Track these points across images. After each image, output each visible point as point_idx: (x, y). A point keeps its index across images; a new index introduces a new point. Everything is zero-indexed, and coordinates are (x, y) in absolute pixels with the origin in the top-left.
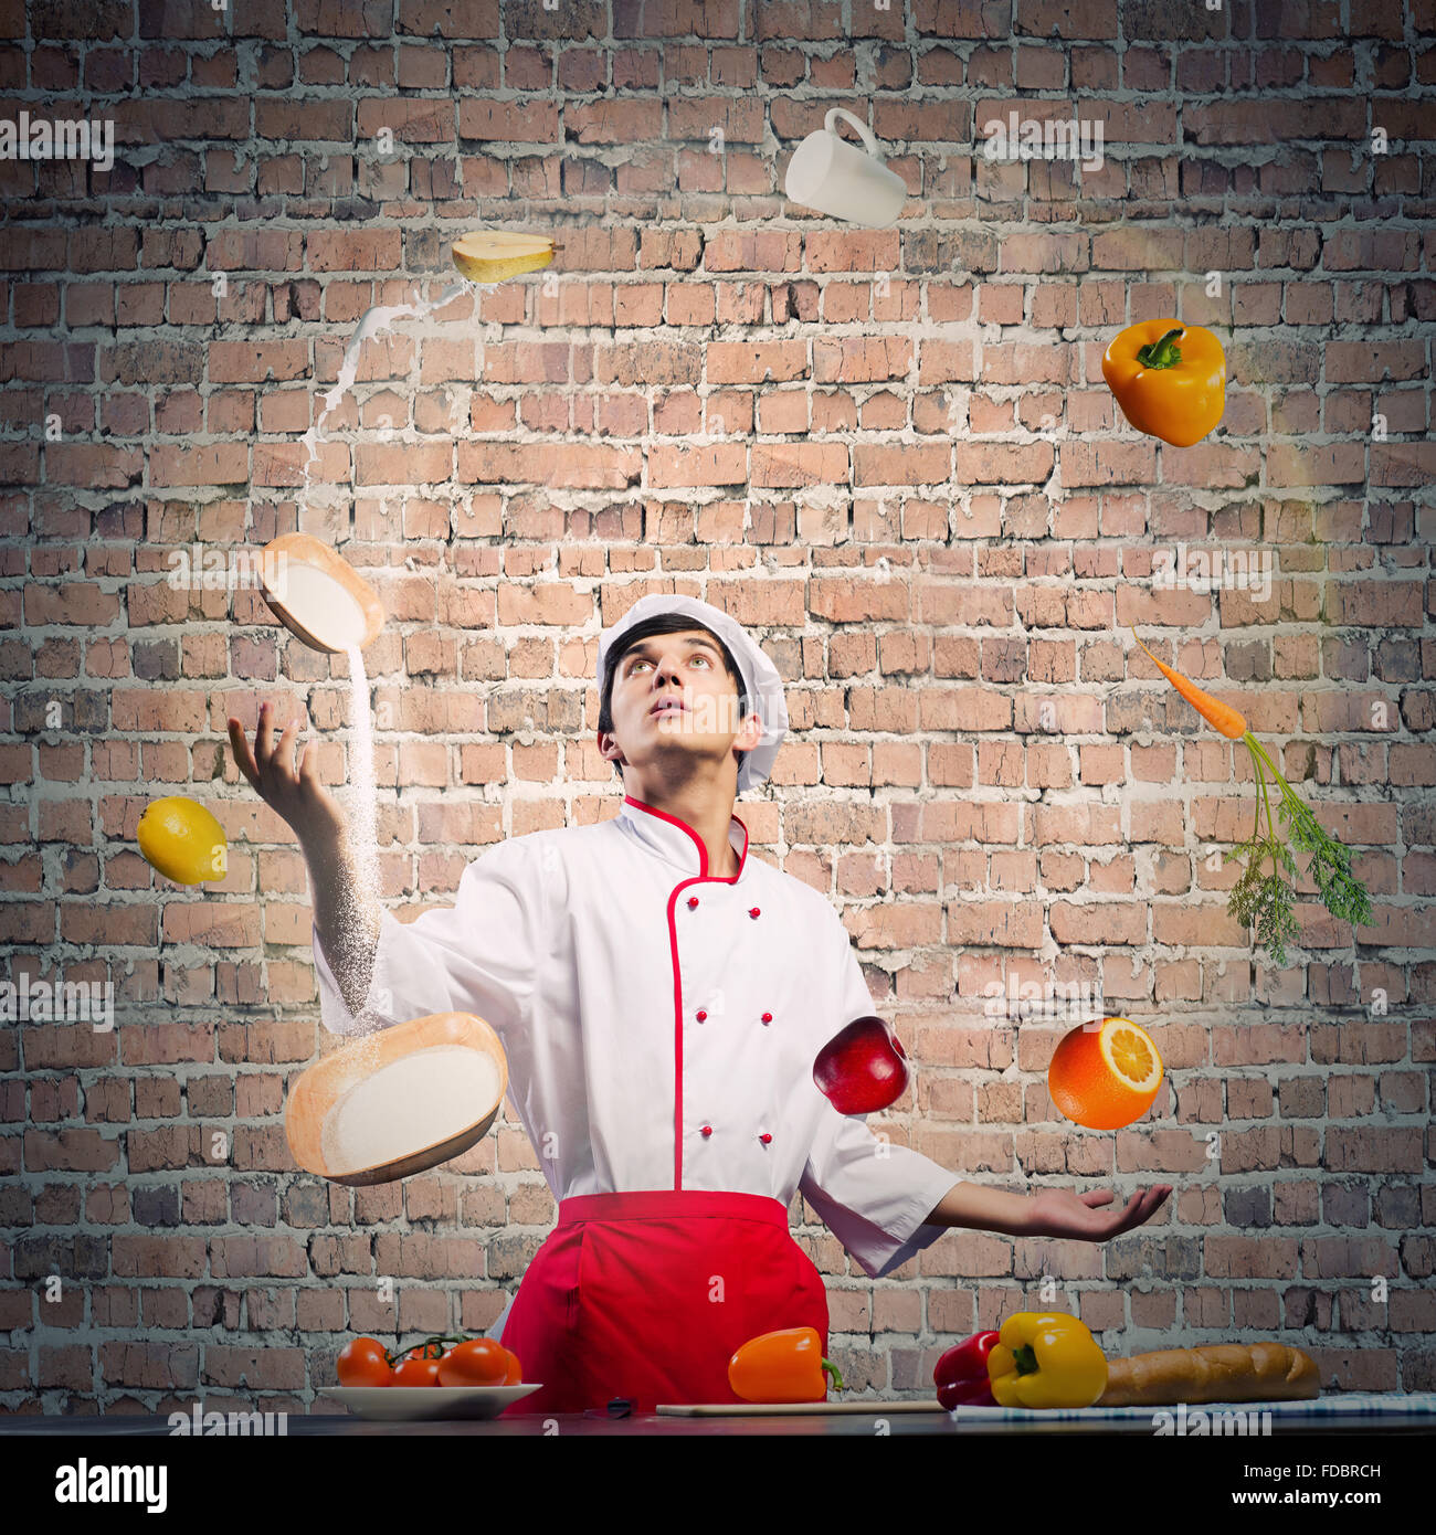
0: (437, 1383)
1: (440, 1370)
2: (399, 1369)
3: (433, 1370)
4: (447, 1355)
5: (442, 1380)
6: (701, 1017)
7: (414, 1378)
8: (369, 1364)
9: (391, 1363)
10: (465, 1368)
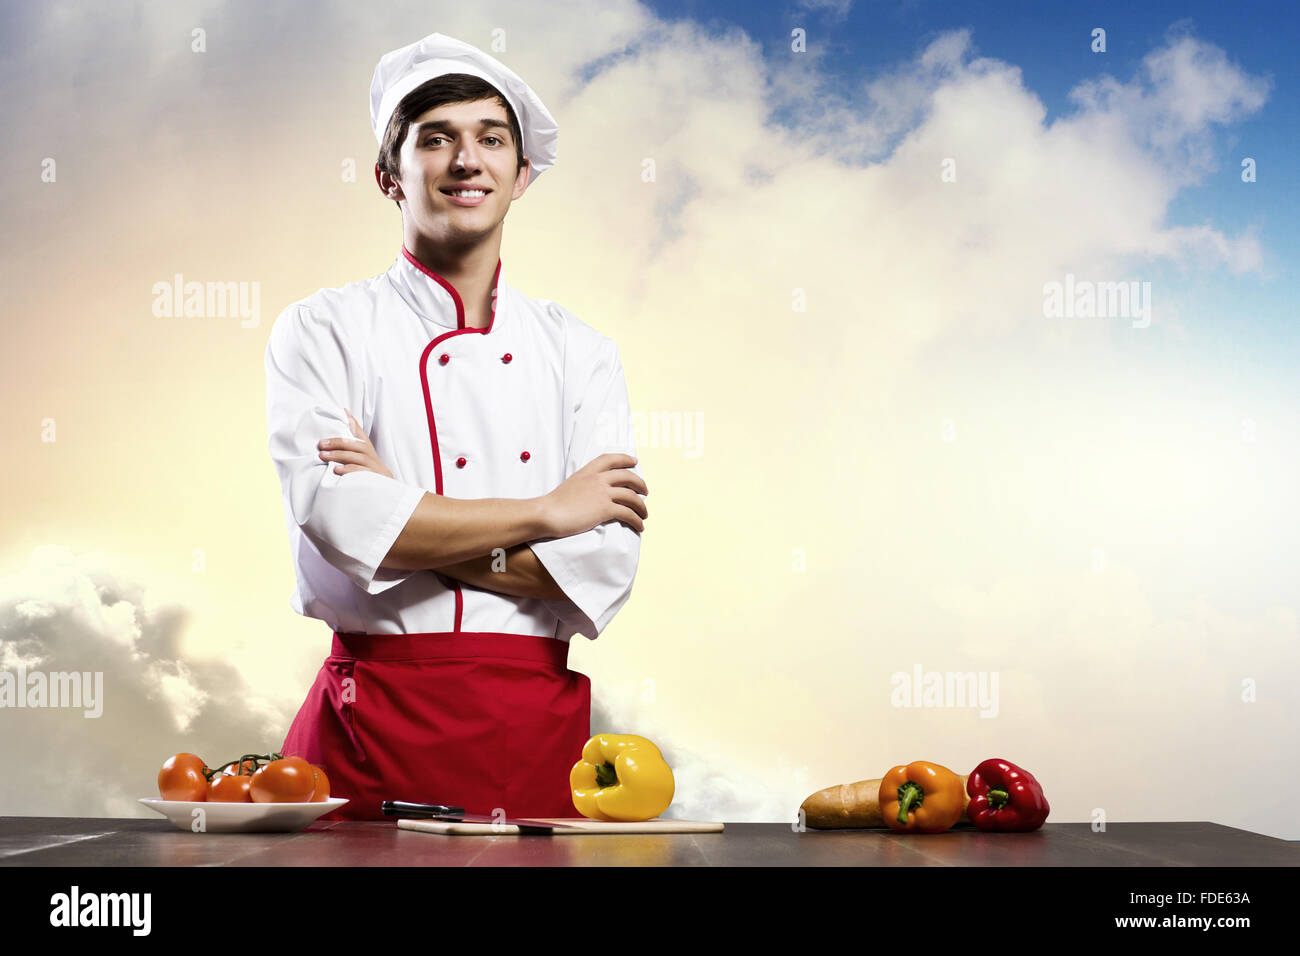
0: (248, 798)
1: (252, 786)
2: (216, 782)
3: (246, 787)
4: (259, 771)
5: (254, 794)
6: (461, 463)
7: (229, 792)
8: (187, 779)
9: (208, 776)
10: (274, 785)
